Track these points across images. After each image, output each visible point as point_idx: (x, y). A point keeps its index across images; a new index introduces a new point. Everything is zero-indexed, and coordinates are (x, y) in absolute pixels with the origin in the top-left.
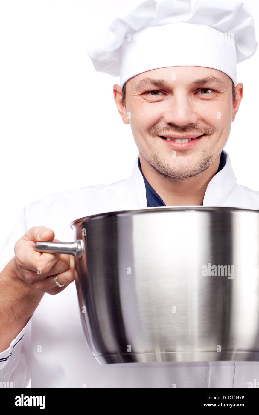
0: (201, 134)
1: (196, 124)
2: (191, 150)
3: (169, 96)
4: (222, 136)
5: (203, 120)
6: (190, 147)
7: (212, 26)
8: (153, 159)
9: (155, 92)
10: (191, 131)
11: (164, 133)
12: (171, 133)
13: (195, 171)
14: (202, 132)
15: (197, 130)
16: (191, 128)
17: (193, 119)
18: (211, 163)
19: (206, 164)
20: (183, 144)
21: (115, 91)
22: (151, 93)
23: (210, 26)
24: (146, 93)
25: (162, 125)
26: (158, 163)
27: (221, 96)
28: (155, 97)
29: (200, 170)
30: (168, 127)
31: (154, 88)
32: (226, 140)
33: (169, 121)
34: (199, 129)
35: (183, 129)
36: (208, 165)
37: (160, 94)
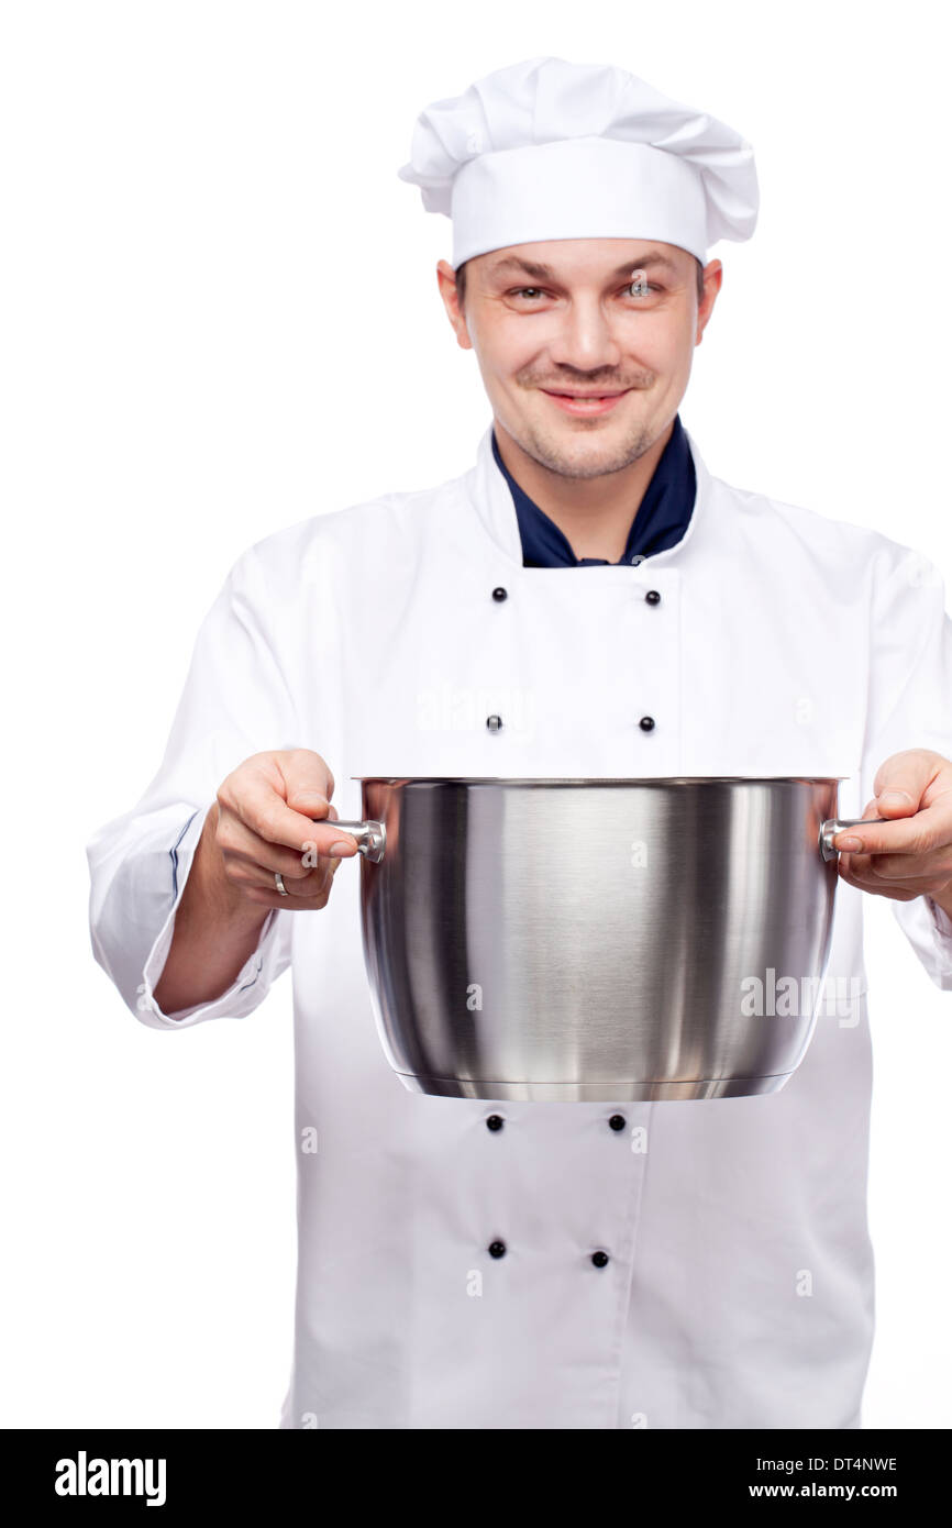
0: (626, 387)
1: (618, 366)
2: (607, 419)
3: (561, 302)
4: (674, 389)
5: (633, 357)
6: (604, 413)
7: (656, 144)
8: (525, 436)
9: (532, 292)
10: (605, 381)
11: (551, 384)
12: (564, 384)
13: (615, 462)
14: (628, 382)
15: (619, 379)
16: (608, 376)
17: (611, 357)
18: (648, 444)
19: (638, 448)
20: (591, 408)
21: (440, 275)
22: (521, 295)
23: (649, 144)
24: (511, 292)
25: (543, 365)
26: (537, 446)
27: (672, 300)
28: (531, 303)
29: (626, 461)
30: (556, 370)
31: (528, 280)
32: (681, 394)
33: (560, 360)
34: (622, 379)
35: (591, 375)
36: (643, 449)
37: (542, 296)
